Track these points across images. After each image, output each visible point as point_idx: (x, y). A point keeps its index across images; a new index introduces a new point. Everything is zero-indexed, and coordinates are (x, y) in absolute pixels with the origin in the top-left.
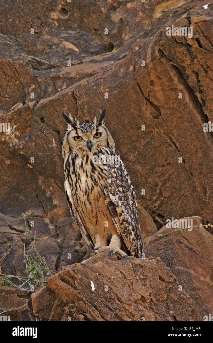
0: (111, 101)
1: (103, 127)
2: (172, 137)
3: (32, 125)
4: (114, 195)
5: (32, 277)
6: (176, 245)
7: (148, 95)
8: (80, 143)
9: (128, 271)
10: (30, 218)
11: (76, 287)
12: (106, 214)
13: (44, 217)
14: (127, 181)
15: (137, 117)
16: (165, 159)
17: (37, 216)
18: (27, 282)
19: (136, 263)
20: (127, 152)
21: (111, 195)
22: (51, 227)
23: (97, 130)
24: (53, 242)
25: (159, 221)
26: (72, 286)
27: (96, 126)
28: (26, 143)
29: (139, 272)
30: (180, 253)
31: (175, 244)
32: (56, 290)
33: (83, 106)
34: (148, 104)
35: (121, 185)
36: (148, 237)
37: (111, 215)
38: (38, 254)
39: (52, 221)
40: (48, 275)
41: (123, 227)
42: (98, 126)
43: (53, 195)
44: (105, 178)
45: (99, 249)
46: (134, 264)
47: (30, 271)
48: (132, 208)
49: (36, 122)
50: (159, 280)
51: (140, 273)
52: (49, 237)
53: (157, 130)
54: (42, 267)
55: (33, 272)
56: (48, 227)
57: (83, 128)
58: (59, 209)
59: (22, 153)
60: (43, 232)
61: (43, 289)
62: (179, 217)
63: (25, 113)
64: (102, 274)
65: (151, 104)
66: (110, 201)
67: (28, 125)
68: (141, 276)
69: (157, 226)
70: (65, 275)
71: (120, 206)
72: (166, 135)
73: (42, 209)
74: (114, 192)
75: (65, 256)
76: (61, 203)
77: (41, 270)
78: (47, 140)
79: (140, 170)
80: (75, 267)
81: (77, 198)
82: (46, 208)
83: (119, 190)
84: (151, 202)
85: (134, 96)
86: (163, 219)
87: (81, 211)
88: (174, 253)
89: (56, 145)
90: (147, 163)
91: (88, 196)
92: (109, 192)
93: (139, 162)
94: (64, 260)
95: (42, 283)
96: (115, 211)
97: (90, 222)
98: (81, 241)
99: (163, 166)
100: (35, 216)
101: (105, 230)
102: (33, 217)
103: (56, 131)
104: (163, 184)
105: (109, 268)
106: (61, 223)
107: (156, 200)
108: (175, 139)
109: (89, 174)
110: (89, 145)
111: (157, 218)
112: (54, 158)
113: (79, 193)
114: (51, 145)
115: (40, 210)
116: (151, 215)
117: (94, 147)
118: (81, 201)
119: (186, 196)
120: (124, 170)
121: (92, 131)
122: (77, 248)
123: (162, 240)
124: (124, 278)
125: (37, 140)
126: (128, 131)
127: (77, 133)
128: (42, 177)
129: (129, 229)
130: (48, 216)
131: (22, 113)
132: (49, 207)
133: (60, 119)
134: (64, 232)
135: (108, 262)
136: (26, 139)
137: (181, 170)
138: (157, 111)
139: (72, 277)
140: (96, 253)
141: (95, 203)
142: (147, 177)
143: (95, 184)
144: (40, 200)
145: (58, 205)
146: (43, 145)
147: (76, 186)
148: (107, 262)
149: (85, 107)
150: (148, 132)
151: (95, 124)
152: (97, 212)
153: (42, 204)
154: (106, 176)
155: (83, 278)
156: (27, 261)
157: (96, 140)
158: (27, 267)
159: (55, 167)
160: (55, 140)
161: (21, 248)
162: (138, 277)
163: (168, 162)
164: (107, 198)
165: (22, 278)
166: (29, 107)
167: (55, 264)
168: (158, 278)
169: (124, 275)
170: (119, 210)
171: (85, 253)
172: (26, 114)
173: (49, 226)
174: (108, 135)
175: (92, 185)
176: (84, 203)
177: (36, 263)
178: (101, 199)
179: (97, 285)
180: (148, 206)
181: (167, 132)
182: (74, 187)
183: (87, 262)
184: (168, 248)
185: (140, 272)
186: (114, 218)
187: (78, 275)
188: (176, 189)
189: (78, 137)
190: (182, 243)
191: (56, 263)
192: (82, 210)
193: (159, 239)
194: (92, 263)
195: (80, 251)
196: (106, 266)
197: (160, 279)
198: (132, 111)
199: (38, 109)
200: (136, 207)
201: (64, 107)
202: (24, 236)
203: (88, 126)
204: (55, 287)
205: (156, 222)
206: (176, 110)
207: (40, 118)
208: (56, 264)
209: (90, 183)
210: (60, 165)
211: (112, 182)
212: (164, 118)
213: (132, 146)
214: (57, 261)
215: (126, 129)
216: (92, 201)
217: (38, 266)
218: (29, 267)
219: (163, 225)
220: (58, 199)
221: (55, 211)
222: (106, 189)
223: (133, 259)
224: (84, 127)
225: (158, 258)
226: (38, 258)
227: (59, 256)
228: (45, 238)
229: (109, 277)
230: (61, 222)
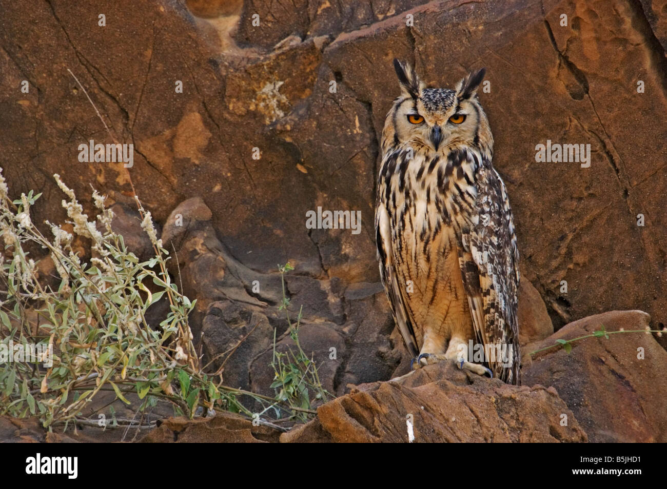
0: (487, 51)
1: (473, 104)
2: (607, 141)
3: (315, 83)
4: (480, 249)
5: (284, 399)
6: (592, 367)
7: (565, 47)
8: (417, 129)
9: (487, 410)
10: (292, 277)
11: (377, 430)
12: (455, 288)
13: (320, 277)
14: (508, 225)
15: (536, 91)
16: (585, 185)
17: (307, 274)
18: (272, 408)
19: (506, 395)
20: (507, 162)
21: (474, 250)
22: (333, 301)
23: (458, 108)
24: (332, 330)
25: (560, 312)
26: (368, 428)
27: (458, 99)
28: (299, 119)
29: (509, 413)
30: (596, 382)
31: (589, 363)
32: (333, 431)
33: (427, 56)
34: (564, 66)
35: (497, 231)
36: (534, 344)
37: (467, 289)
38: (301, 351)
39: (335, 288)
40: (318, 399)
41: (488, 319)
42: (462, 100)
43: (343, 234)
44: (467, 211)
45: (430, 357)
46: (500, 395)
47: (281, 387)
48: (509, 281)
49: (326, 79)
50: (549, 436)
51: (512, 416)
52: (326, 321)
53: (575, 122)
54: (307, 381)
55: (289, 388)
56: (326, 298)
57: (430, 100)
58: (354, 265)
59: (288, 140)
60: (314, 309)
61: (307, 427)
62: (601, 309)
63: (305, 58)
64: (433, 410)
65: (571, 66)
66: (470, 260)
67: (306, 82)
68: (513, 423)
69: (553, 322)
70: (356, 402)
71: (489, 273)
72: (593, 135)
73: (317, 260)
74: (482, 243)
75: (355, 363)
76: (359, 252)
77: (304, 387)
78: (343, 120)
79: (532, 201)
80: (378, 388)
81: (401, 245)
82: (325, 260)
83: (491, 240)
84: (547, 271)
85: (535, 45)
86: (568, 309)
87: (404, 272)
88: (583, 382)
89: (360, 132)
90: (547, 190)
91: (427, 243)
92: (471, 243)
93: (531, 185)
94: (354, 371)
95: (304, 414)
96: (477, 284)
97: (421, 297)
98: (392, 337)
99: (580, 199)
100: (301, 274)
101: (444, 320)
102: (297, 274)
103: (364, 102)
104: (577, 237)
105: (447, 397)
106: (355, 294)
107: (557, 269)
108: (611, 145)
109: (433, 197)
110: (436, 136)
111: (556, 306)
112: (353, 157)
113: (408, 235)
114: (351, 130)
115: (313, 262)
116: (543, 298)
117: (445, 142)
118: (409, 252)
119: (622, 266)
120: (504, 200)
121: (446, 109)
122: (383, 349)
123: (561, 353)
124: (476, 422)
125: (324, 117)
126: (515, 119)
127: (415, 108)
128: (325, 195)
129: (499, 324)
130: (329, 277)
131: (298, 57)
132: (333, 258)
133: (375, 78)
134: (358, 314)
135: (447, 385)
136: (301, 112)
137: (616, 212)
138: (581, 82)
139: (369, 409)
140: (423, 365)
141: (438, 261)
142: (543, 217)
143: (444, 221)
144: (316, 242)
145: (351, 255)
146: (334, 128)
147: (402, 220)
148: (444, 387)
149: (430, 58)
150: (558, 125)
151: (456, 94)
152: (439, 280)
153: (318, 250)
154: (471, 207)
155: (391, 412)
156: (278, 365)
157: (452, 128)
158: (278, 378)
159: (354, 178)
160: (360, 122)
161: (267, 336)
162: (505, 424)
163: (591, 191)
164: (464, 253)
165: (263, 398)
166: (313, 47)
167: (333, 376)
168: (548, 429)
169: (477, 417)
170: (485, 283)
171: (398, 362)
172: (304, 61)
173: (329, 298)
174: (479, 121)
175: (439, 223)
176: (415, 257)
177: (297, 370)
178: (452, 255)
179: (420, 430)
180: (539, 277)
181: (597, 130)
182: (399, 221)
183: (402, 381)
184: (572, 370)
185: (511, 414)
186: (472, 296)
187: (382, 405)
188: (601, 249)
189: (417, 117)
190: (603, 362)
191: (335, 376)
192: (407, 271)
193: (556, 349)
194: (414, 383)
195: (388, 356)
196: (442, 393)
197: (551, 434)
198: (528, 76)
199: (331, 52)
200: (516, 281)
201: (387, 55)
202: (276, 313)
203: (441, 96)
204: (333, 425)
205: (552, 312)
206: (622, 85)
207: (333, 72)
208: (334, 378)
209: (435, 217)
210: (365, 173)
211: (481, 222)
212: (593, 99)
213: (520, 151)
214: (337, 372)
215: (510, 113)
216: (433, 256)
217: (299, 378)
218: (281, 377)
219: (567, 321)
220: (352, 242)
221: (345, 267)
222: (466, 235)
223: (499, 386)
224: (431, 97)
225: (552, 389)
226: (301, 362)
227: (342, 361)
228: (318, 321)
229: (446, 417)
230: (354, 291)
